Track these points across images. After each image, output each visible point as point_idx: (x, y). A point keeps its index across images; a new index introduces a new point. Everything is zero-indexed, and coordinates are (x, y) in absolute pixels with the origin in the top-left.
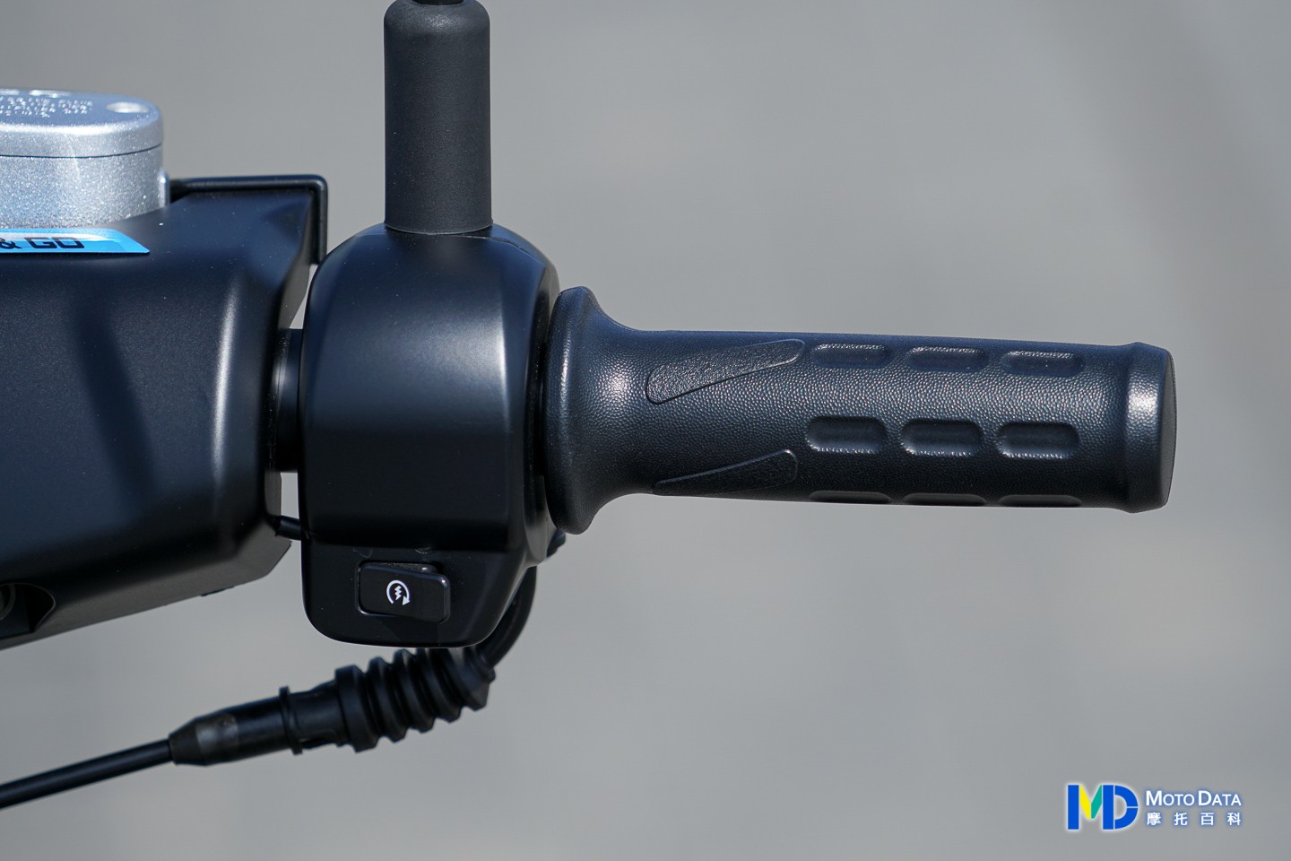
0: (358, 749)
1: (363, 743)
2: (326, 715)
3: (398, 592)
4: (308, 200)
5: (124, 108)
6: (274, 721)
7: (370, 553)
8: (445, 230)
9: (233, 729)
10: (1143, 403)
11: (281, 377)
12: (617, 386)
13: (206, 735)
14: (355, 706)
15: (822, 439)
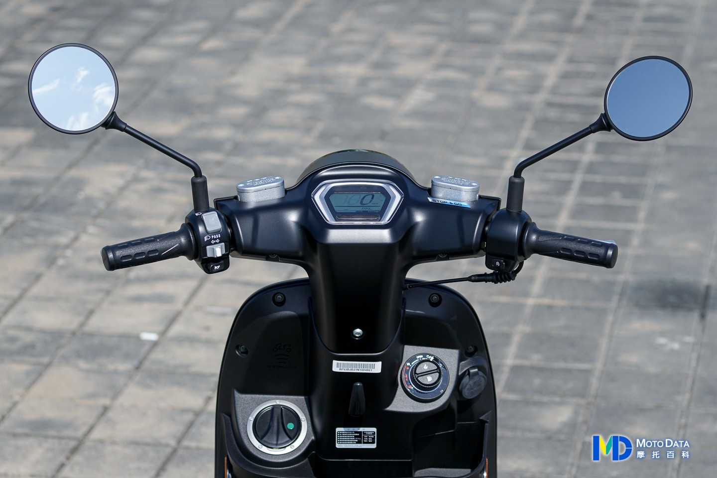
0: (495, 283)
1: (496, 283)
2: (490, 278)
3: (498, 264)
4: (498, 202)
5: (474, 184)
6: (483, 278)
7: (495, 257)
8: (515, 211)
9: (477, 278)
10: (610, 253)
11: (487, 229)
12: (534, 237)
13: (473, 278)
14: (495, 277)
15: (563, 251)
